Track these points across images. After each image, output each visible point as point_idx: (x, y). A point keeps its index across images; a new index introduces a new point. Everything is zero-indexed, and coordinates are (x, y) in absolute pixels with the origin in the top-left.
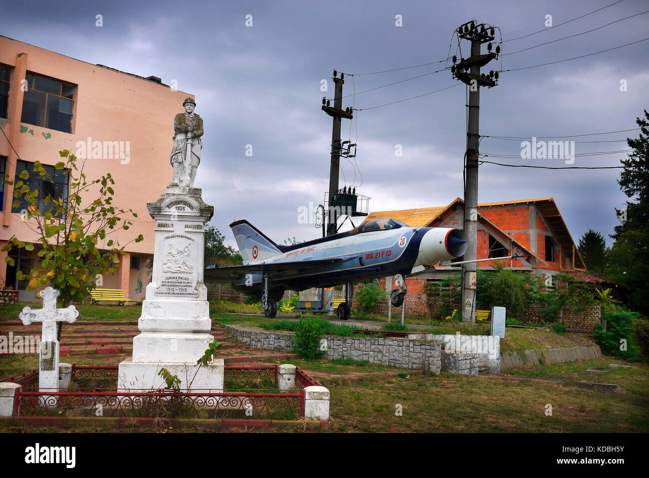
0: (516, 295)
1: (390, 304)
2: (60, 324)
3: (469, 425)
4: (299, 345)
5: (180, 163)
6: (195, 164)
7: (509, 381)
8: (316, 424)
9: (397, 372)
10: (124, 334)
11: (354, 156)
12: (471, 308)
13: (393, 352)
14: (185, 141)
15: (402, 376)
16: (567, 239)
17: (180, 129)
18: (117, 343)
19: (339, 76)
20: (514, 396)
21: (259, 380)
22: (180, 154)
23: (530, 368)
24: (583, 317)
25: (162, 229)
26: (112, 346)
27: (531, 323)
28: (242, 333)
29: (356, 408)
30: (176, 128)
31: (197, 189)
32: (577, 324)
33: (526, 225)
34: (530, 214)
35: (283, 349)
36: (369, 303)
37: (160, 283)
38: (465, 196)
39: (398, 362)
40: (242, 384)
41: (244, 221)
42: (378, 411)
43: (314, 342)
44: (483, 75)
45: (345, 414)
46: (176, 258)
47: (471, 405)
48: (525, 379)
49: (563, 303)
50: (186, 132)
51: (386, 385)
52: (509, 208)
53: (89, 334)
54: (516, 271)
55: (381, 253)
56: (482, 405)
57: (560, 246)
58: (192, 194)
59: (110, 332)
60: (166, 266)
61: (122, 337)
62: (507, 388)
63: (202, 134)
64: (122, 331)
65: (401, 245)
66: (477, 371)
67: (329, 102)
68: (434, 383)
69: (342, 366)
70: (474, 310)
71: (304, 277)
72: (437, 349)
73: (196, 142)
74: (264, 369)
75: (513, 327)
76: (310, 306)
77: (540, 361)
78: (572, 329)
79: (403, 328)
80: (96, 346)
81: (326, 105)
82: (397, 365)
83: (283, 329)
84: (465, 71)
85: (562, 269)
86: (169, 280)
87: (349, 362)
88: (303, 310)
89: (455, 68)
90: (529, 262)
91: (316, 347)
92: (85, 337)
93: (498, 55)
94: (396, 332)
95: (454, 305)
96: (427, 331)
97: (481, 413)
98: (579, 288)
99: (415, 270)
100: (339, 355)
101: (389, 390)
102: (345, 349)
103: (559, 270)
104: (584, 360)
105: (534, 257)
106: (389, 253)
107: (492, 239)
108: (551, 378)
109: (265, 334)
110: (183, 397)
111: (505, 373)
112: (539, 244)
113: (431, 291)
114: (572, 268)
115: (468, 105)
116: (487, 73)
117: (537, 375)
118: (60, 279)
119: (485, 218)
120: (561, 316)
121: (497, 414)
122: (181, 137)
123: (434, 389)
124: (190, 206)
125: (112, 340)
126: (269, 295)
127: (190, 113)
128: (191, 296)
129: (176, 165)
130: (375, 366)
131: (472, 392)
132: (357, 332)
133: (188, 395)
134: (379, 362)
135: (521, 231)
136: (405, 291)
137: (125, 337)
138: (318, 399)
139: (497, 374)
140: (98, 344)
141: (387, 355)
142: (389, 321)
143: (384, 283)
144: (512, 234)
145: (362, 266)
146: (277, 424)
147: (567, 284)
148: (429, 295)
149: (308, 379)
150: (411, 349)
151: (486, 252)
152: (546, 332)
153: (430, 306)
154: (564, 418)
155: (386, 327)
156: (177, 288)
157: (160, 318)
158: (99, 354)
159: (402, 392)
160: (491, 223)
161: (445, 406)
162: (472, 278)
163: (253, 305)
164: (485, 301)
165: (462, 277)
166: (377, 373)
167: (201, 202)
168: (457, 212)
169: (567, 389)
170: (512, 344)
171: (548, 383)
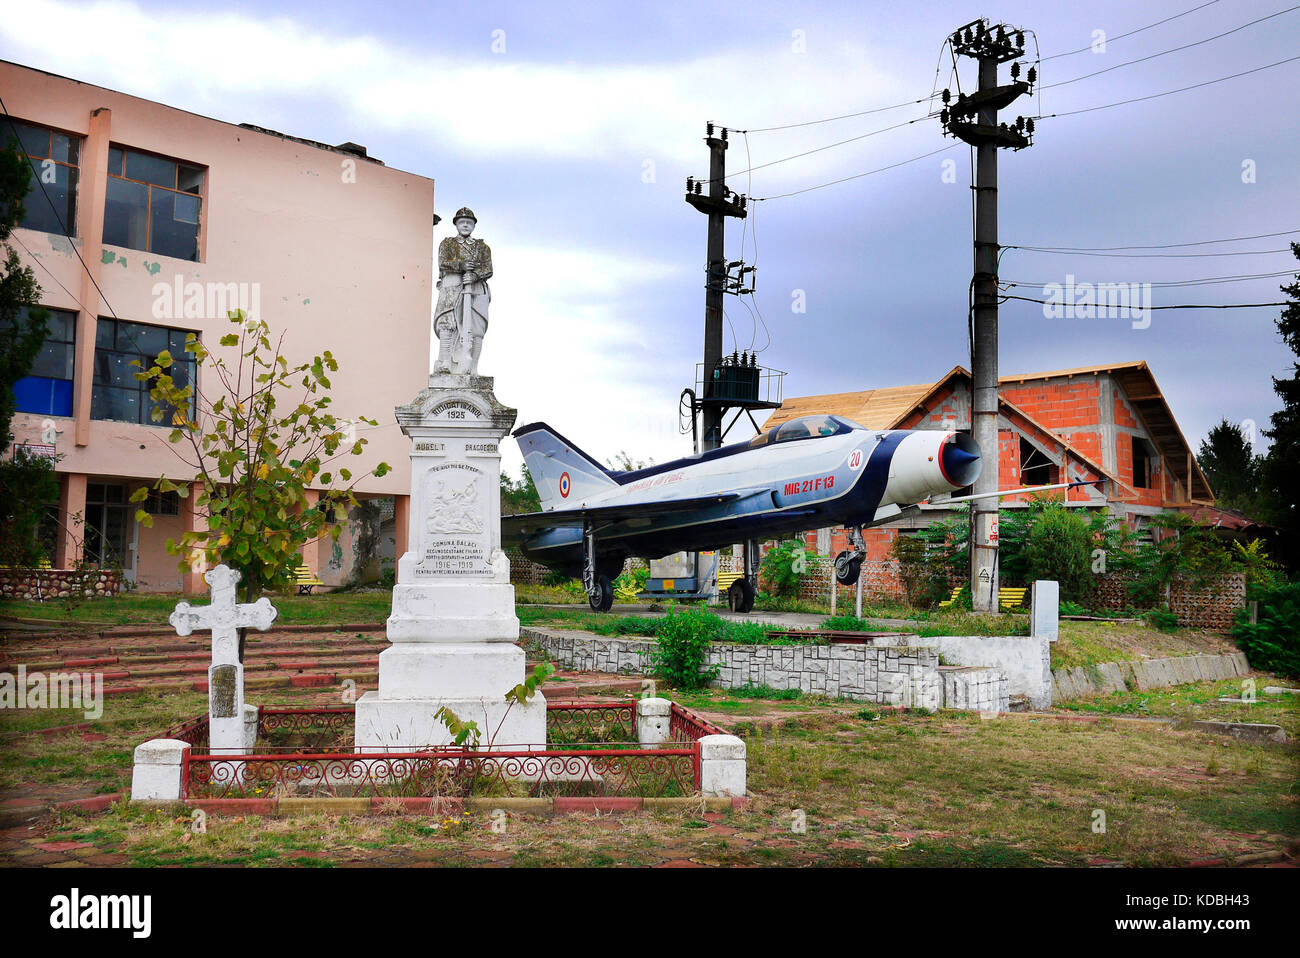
0: (1075, 557)
1: (834, 580)
2: (243, 632)
3: (1001, 801)
4: (666, 662)
5: (452, 330)
6: (479, 330)
7: (1070, 722)
8: (723, 803)
9: (855, 709)
10: (334, 650)
11: (751, 291)
12: (990, 584)
13: (847, 672)
14: (460, 289)
15: (866, 716)
16: (1175, 443)
17: (449, 267)
18: (325, 666)
19: (717, 135)
20: (1081, 748)
21: (602, 729)
22: (451, 313)
23: (1108, 698)
24: (1210, 597)
25: (424, 453)
26: (317, 671)
27: (1107, 609)
28: (556, 642)
29: (789, 775)
30: (444, 266)
31: (485, 379)
32: (1199, 609)
33: (1092, 417)
34: (1101, 395)
35: (635, 670)
36: (787, 578)
37: (422, 554)
38: (973, 366)
39: (857, 691)
40: (572, 737)
41: (541, 425)
42: (830, 780)
43: (694, 655)
44: (1003, 124)
45: (772, 786)
46: (450, 506)
47: (1001, 766)
48: (1099, 717)
49: (1171, 571)
50: (462, 273)
51: (839, 733)
52: (1060, 383)
53: (270, 651)
54: (1074, 508)
55: (814, 483)
56: (1022, 766)
57: (1162, 457)
58: (475, 387)
59: (308, 645)
60: (433, 521)
61: (333, 655)
62: (1067, 735)
63: (490, 275)
64: (330, 644)
65: (852, 465)
66: (1007, 705)
67: (699, 186)
68: (927, 728)
69: (750, 701)
70: (996, 587)
71: (665, 531)
72: (931, 663)
73: (479, 289)
74: (612, 708)
75: (1072, 619)
76: (672, 587)
77: (1127, 684)
78: (1188, 621)
79: (860, 626)
80: (287, 672)
81: (693, 192)
82: (855, 697)
83: (632, 632)
84: (968, 120)
85: (1167, 503)
86: (441, 548)
87: (762, 693)
88: (658, 596)
89: (948, 114)
90: (1101, 491)
91: (699, 665)
92: (266, 656)
93: (1032, 86)
94: (848, 634)
95: (955, 578)
96: (907, 630)
97: (1022, 780)
98: (1202, 539)
99: (881, 513)
100: (742, 680)
101: (846, 742)
102: (755, 668)
103: (1160, 504)
104: (1214, 681)
105: (1112, 481)
106: (830, 481)
107: (1026, 447)
108: (1149, 715)
109: (600, 643)
110: (482, 759)
111: (1061, 708)
112: (1119, 453)
113: (908, 552)
114: (1187, 501)
115: (975, 185)
116: (1011, 122)
117: (1123, 711)
118: (242, 551)
119: (1011, 405)
120: (1167, 594)
121: (1051, 781)
122: (452, 281)
123: (929, 739)
124: (475, 410)
125: (315, 660)
126: (596, 568)
127: (466, 237)
128: (481, 575)
129: (444, 333)
130: (814, 698)
131: (1001, 744)
132: (774, 635)
133: (489, 756)
134: (821, 692)
135: (1084, 430)
136: (863, 554)
137: (337, 654)
138: (725, 759)
139: (1046, 710)
140: (291, 668)
141: (836, 677)
142: (833, 613)
143: (815, 539)
144: (1066, 435)
145: (777, 507)
146: (653, 804)
147: (1178, 533)
148: (904, 560)
149: (700, 724)
150: (882, 666)
151: (1016, 472)
152: (1138, 628)
153: (907, 581)
154: (1177, 786)
155: (828, 624)
156: (456, 561)
157: (428, 618)
158: (296, 686)
159: (869, 745)
160: (1024, 415)
161: (954, 769)
162: (989, 527)
163: (558, 588)
164: (1018, 569)
165: (971, 524)
166: (818, 712)
167: (493, 402)
168: (955, 394)
169: (1182, 734)
170: (1072, 652)
171: (1145, 724)
